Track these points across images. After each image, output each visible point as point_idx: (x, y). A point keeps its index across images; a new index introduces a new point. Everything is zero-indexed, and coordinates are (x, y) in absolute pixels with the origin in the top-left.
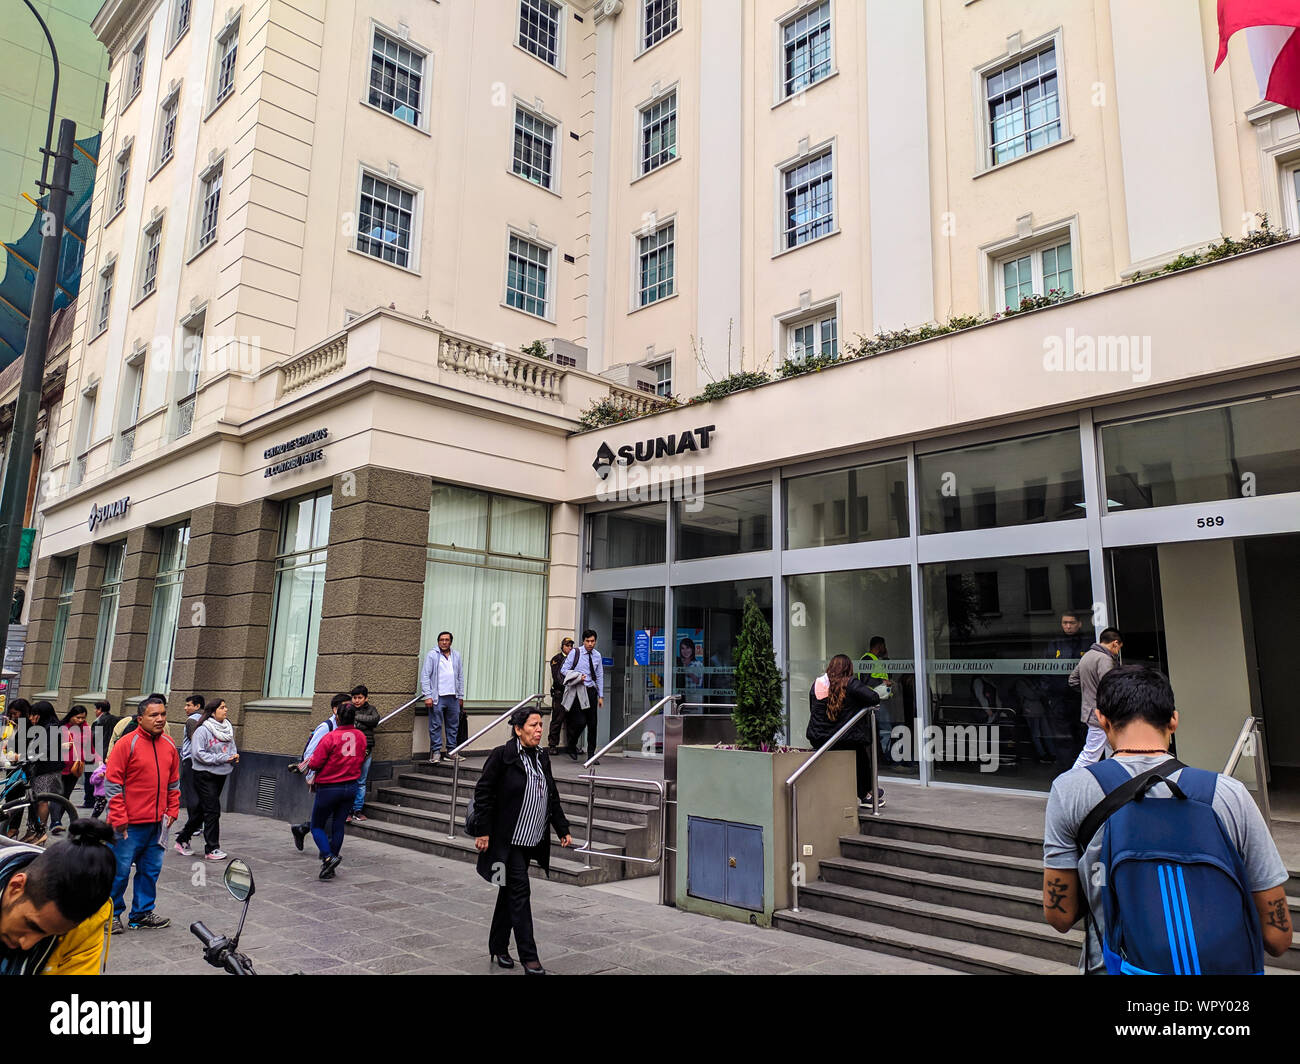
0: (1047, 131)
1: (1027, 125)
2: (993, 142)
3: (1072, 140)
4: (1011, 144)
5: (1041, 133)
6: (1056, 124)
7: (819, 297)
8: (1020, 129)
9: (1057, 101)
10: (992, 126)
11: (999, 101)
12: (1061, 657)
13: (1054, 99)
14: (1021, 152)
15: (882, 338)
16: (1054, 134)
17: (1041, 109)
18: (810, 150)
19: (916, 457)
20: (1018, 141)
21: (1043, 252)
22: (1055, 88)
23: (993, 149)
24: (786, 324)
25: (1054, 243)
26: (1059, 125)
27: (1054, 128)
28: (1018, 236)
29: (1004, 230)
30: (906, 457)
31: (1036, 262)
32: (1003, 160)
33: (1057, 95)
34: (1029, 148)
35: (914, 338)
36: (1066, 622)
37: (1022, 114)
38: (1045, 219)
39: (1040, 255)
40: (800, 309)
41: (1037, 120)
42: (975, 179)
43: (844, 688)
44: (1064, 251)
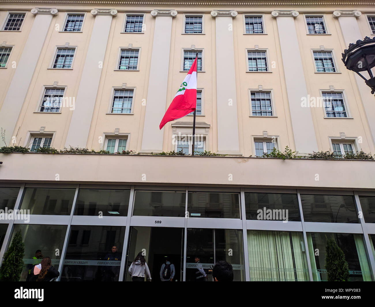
0: (127, 110)
1: (123, 107)
2: (113, 107)
3: (133, 115)
4: (117, 109)
5: (126, 110)
6: (130, 109)
7: (48, 130)
8: (121, 106)
9: (131, 104)
10: (114, 103)
11: (117, 97)
12: (109, 260)
13: (130, 103)
14: (119, 112)
15: (77, 149)
16: (129, 111)
17: (127, 104)
18: (57, 86)
19: (79, 189)
20: (119, 109)
21: (120, 140)
22: (132, 100)
23: (113, 109)
24: (32, 135)
25: (123, 138)
26: (130, 110)
27: (129, 110)
28: (115, 133)
29: (111, 131)
30: (76, 189)
31: (117, 142)
32: (114, 112)
33: (132, 102)
34: (122, 112)
35: (90, 152)
36: (113, 248)
37: (122, 103)
38: (123, 131)
39: (119, 140)
40: (39, 131)
41: (125, 106)
42: (106, 114)
43: (47, 270)
44: (125, 141)
